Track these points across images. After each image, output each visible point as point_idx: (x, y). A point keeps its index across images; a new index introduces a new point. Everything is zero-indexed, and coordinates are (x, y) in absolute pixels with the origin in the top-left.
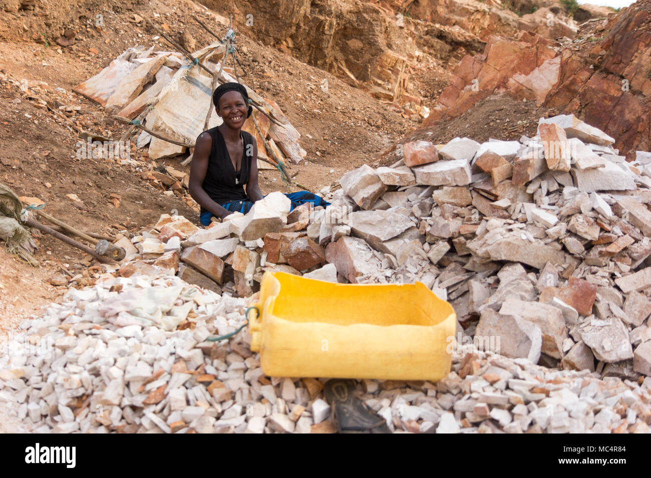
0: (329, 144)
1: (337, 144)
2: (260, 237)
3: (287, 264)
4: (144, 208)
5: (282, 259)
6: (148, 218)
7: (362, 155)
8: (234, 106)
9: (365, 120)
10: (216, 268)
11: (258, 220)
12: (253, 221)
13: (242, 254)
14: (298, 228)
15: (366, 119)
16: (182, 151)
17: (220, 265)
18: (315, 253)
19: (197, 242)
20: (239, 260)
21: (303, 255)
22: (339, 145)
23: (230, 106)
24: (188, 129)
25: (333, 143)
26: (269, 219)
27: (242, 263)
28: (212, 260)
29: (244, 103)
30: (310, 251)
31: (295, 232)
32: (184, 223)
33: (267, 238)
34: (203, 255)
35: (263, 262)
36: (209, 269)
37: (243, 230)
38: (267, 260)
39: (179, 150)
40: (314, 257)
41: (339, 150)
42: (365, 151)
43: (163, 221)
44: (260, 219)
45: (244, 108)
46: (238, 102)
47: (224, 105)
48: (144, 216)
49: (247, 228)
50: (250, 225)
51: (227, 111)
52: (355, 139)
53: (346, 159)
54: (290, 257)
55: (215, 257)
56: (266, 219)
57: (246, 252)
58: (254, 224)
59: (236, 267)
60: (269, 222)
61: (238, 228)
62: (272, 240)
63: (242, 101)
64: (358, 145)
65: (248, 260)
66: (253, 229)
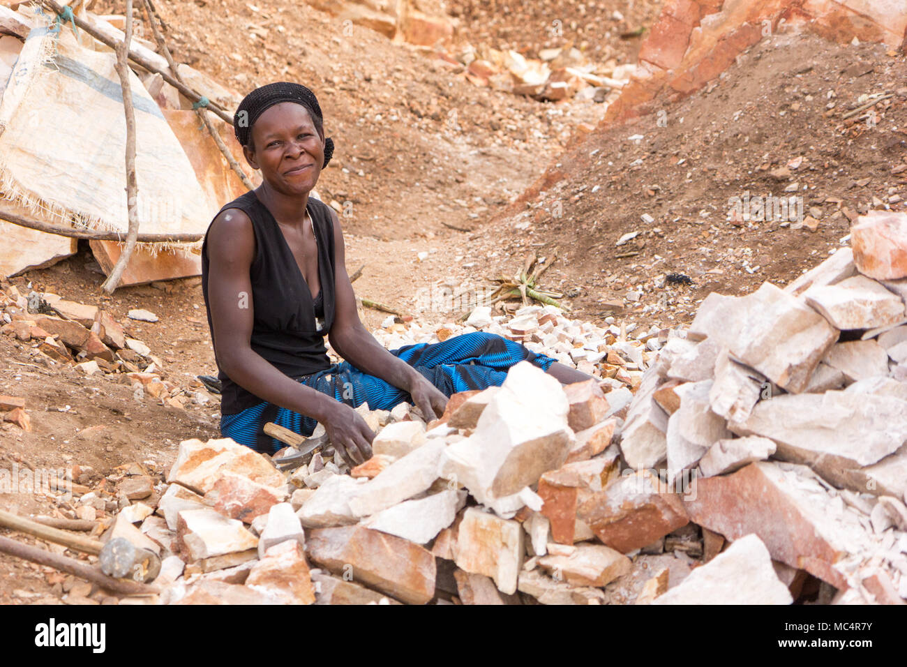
0: (346, 178)
1: (361, 173)
2: (525, 484)
3: (594, 541)
4: (84, 422)
5: (582, 529)
6: (109, 448)
7: (430, 196)
8: (292, 140)
9: (402, 104)
10: (419, 574)
11: (525, 444)
12: (515, 449)
13: (483, 531)
14: (597, 448)
15: (405, 101)
16: (72, 250)
17: (429, 564)
18: (669, 507)
19: (357, 513)
20: (475, 547)
21: (640, 516)
22: (370, 177)
23: (281, 141)
24: (78, 193)
25: (354, 174)
26: (545, 438)
27: (483, 554)
28: (405, 555)
29: (315, 133)
30: (659, 506)
31: (592, 457)
33: (548, 485)
34: (382, 546)
35: (540, 543)
36: (402, 577)
37: (493, 476)
38: (551, 536)
39: (65, 247)
40: (666, 517)
41: (374, 190)
42: (432, 185)
43: (192, 459)
44: (530, 442)
45: (314, 143)
46: (301, 128)
47: (267, 137)
48: (97, 443)
49: (502, 468)
50: (509, 460)
51: (276, 154)
52: (400, 157)
53: (401, 211)
54: (609, 525)
55: (413, 546)
56: (539, 439)
57: (493, 525)
58: (516, 455)
59: (469, 565)
60: (545, 446)
61: (472, 469)
62: (560, 488)
64: (411, 172)
65: (499, 544)
66: (513, 468)
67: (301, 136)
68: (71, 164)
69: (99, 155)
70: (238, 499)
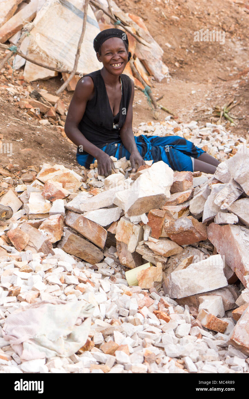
0: (187, 53)
1: (193, 52)
2: (144, 212)
3: (169, 239)
4: (25, 146)
5: (164, 234)
6: (29, 158)
10: (100, 238)
11: (144, 198)
12: (139, 199)
13: (126, 226)
14: (180, 202)
16: (55, 74)
17: (104, 235)
18: (199, 232)
19: (82, 210)
20: (122, 232)
21: (186, 234)
22: (196, 54)
23: (112, 53)
24: (61, 53)
25: (190, 52)
26: (154, 196)
27: (125, 235)
28: (96, 229)
29: (125, 50)
30: (194, 231)
31: (178, 205)
32: (65, 174)
33: (152, 214)
34: (88, 222)
35: (146, 236)
36: (93, 237)
37: (129, 208)
38: (151, 234)
39: (53, 74)
40: (197, 235)
41: (195, 59)
43: (45, 171)
44: (146, 197)
45: (125, 55)
46: (120, 49)
47: (106, 50)
48: (25, 156)
49: (132, 205)
50: (136, 203)
51: (109, 58)
53: (203, 69)
54: (173, 234)
55: (99, 227)
56: (151, 196)
57: (129, 225)
58: (140, 201)
59: (119, 238)
60: (154, 199)
61: (123, 203)
62: (157, 217)
63: (123, 47)
65: (131, 232)
66: (139, 206)
67: (120, 51)
68: (60, 42)
69: (71, 39)
70: (50, 192)
